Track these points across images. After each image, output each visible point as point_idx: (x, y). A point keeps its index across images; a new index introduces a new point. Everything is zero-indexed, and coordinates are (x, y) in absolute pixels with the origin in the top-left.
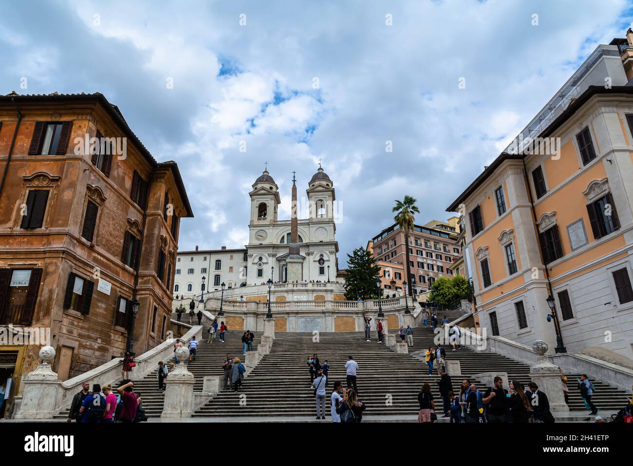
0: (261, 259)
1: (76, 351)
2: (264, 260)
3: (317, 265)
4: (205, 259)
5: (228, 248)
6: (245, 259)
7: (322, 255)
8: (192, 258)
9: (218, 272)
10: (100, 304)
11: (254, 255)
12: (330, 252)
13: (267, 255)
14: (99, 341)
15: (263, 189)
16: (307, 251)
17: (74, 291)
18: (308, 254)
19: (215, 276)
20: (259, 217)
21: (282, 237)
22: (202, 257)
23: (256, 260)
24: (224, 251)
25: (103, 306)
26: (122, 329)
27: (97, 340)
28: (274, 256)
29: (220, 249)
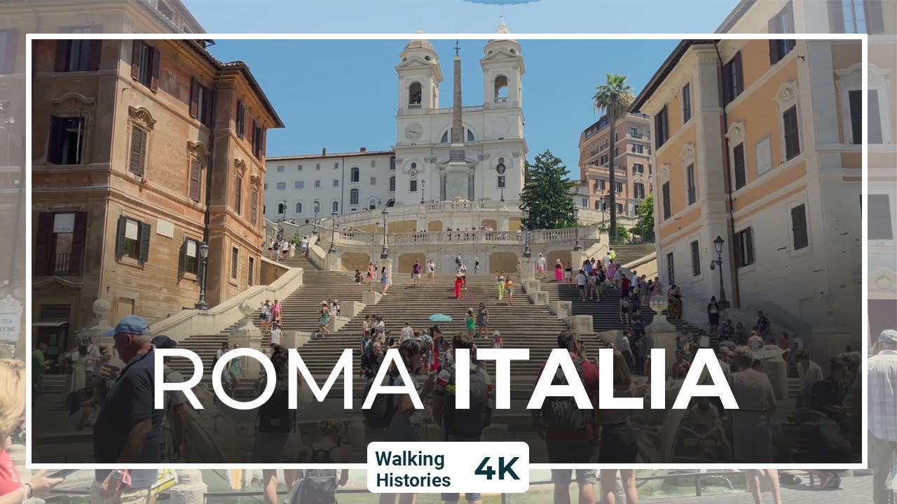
0: (414, 165)
1: (136, 303)
2: (419, 167)
3: (496, 174)
4: (336, 166)
5: (368, 151)
6: (393, 166)
7: (501, 159)
8: (318, 165)
9: (355, 185)
10: (161, 249)
11: (405, 160)
12: (513, 155)
13: (422, 159)
14: (165, 291)
15: (414, 60)
16: (480, 153)
17: (126, 236)
18: (482, 158)
19: (352, 190)
20: (411, 103)
21: (444, 132)
22: (332, 162)
23: (408, 167)
24: (364, 154)
25: (166, 250)
26: (194, 277)
27: (161, 289)
28: (432, 161)
29: (358, 151)
